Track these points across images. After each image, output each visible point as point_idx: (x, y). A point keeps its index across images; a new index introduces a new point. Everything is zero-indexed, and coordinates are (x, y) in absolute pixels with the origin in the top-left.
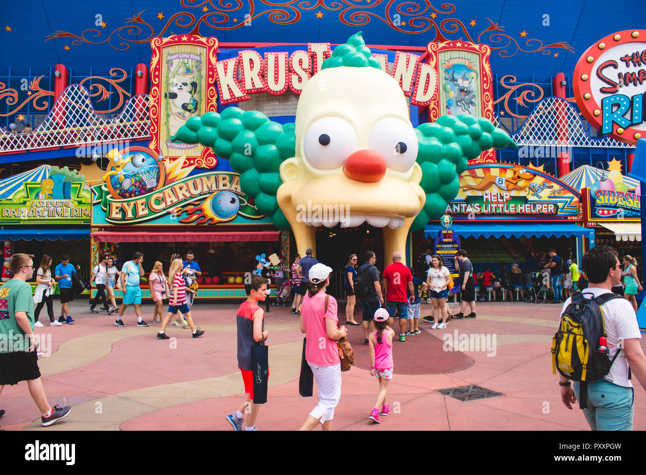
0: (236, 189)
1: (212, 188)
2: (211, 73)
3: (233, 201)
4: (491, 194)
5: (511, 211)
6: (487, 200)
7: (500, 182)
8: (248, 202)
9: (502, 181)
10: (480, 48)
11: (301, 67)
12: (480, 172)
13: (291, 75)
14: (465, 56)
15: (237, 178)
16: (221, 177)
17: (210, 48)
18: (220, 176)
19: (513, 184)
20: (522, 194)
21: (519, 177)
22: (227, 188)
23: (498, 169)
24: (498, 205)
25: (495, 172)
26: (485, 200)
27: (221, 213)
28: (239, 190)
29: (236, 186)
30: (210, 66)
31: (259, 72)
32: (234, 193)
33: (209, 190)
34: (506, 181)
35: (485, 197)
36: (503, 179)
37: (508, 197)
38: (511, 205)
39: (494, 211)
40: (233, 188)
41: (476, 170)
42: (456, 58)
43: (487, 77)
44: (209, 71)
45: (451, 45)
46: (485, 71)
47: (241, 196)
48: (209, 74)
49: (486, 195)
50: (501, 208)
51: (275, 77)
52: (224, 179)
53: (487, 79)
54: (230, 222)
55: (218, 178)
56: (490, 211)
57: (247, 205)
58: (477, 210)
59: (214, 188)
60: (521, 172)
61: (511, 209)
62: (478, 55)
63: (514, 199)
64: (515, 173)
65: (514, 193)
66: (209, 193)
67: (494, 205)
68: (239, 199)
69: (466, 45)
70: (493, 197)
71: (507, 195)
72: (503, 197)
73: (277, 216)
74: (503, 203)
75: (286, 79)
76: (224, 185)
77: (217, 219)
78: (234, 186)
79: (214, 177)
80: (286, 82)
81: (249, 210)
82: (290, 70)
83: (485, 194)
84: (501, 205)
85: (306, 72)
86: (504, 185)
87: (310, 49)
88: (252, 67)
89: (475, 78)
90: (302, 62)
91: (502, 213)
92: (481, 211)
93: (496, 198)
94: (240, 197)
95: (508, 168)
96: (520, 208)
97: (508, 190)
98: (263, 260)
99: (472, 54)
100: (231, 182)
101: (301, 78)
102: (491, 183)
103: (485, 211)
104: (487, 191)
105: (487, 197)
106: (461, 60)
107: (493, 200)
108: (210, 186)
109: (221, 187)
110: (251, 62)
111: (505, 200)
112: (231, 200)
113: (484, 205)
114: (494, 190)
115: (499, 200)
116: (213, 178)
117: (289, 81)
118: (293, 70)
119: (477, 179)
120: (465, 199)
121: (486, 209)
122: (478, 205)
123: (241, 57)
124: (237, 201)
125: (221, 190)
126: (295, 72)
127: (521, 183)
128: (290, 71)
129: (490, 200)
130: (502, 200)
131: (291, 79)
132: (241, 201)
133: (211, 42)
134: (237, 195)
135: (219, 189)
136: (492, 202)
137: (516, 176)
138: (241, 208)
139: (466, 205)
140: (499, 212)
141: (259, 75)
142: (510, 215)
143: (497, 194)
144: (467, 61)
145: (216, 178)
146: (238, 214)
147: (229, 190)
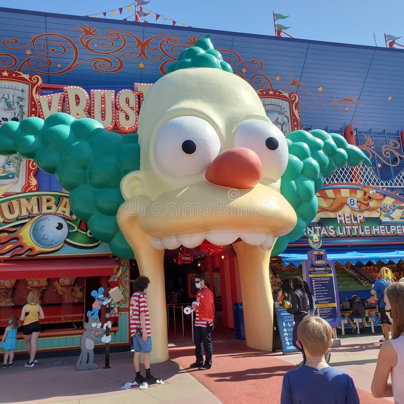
0: (64, 212)
1: (32, 211)
2: (34, 109)
3: (60, 227)
4: (344, 215)
5: (366, 233)
6: (341, 221)
7: (352, 203)
8: (79, 228)
9: (353, 202)
10: (290, 96)
11: (128, 105)
12: (330, 193)
13: (118, 113)
14: (277, 102)
15: (65, 200)
16: (44, 199)
17: (33, 85)
18: (43, 197)
19: (364, 204)
20: (375, 215)
21: (370, 198)
22: (53, 210)
23: (348, 190)
24: (353, 227)
25: (345, 193)
26: (339, 222)
27: (44, 241)
28: (67, 214)
29: (64, 209)
30: (33, 103)
31: (86, 108)
32: (61, 217)
33: (29, 214)
34: (358, 201)
35: (339, 219)
36: (355, 199)
37: (362, 218)
38: (365, 227)
39: (349, 233)
40: (60, 211)
41: (326, 191)
42: (269, 104)
43: (297, 121)
44: (31, 108)
45: (264, 93)
46: (295, 117)
47: (70, 220)
48: (31, 110)
49: (340, 216)
50: (356, 231)
51: (102, 114)
52: (48, 201)
53: (297, 123)
54: (54, 253)
55: (41, 200)
56: (345, 234)
57: (77, 231)
58: (332, 232)
59: (36, 211)
60: (371, 192)
61: (366, 231)
62: (288, 103)
63: (367, 220)
64: (365, 193)
65: (367, 214)
66: (29, 217)
67: (349, 228)
68: (68, 224)
69: (277, 93)
70: (346, 219)
71: (360, 216)
72: (357, 218)
73: (116, 242)
74: (357, 224)
75: (113, 116)
76: (49, 208)
77: (38, 249)
78: (61, 208)
79: (36, 197)
80: (113, 119)
81: (80, 237)
82: (116, 107)
83: (338, 215)
84: (355, 227)
85: (133, 110)
86: (355, 206)
87: (137, 88)
88: (78, 103)
89: (287, 122)
90: (129, 100)
91: (357, 236)
92: (335, 233)
93: (350, 219)
94: (68, 222)
95: (359, 189)
96: (374, 230)
97: (361, 211)
98: (101, 296)
99: (283, 101)
100: (57, 205)
101: (128, 116)
102: (343, 204)
103: (340, 234)
104: (340, 213)
105: (340, 218)
106: (274, 106)
107: (347, 222)
108: (30, 209)
109: (45, 210)
110: (77, 98)
111: (359, 222)
112: (57, 225)
113: (339, 227)
114: (346, 211)
115: (353, 222)
116: (34, 200)
117: (116, 118)
118: (120, 107)
119: (328, 200)
120: (318, 221)
121: (341, 232)
122: (333, 227)
123: (67, 92)
124: (65, 227)
125: (45, 214)
126: (122, 110)
127: (372, 204)
128: (117, 109)
129: (344, 222)
130: (356, 222)
131: (118, 116)
132: (70, 227)
133: (35, 80)
134: (65, 219)
135: (43, 212)
136: (346, 225)
137: (366, 196)
138: (69, 235)
139: (320, 227)
140: (354, 235)
141: (85, 111)
142: (366, 237)
143: (351, 215)
144: (279, 107)
145: (38, 200)
146: (66, 242)
147: (55, 214)
